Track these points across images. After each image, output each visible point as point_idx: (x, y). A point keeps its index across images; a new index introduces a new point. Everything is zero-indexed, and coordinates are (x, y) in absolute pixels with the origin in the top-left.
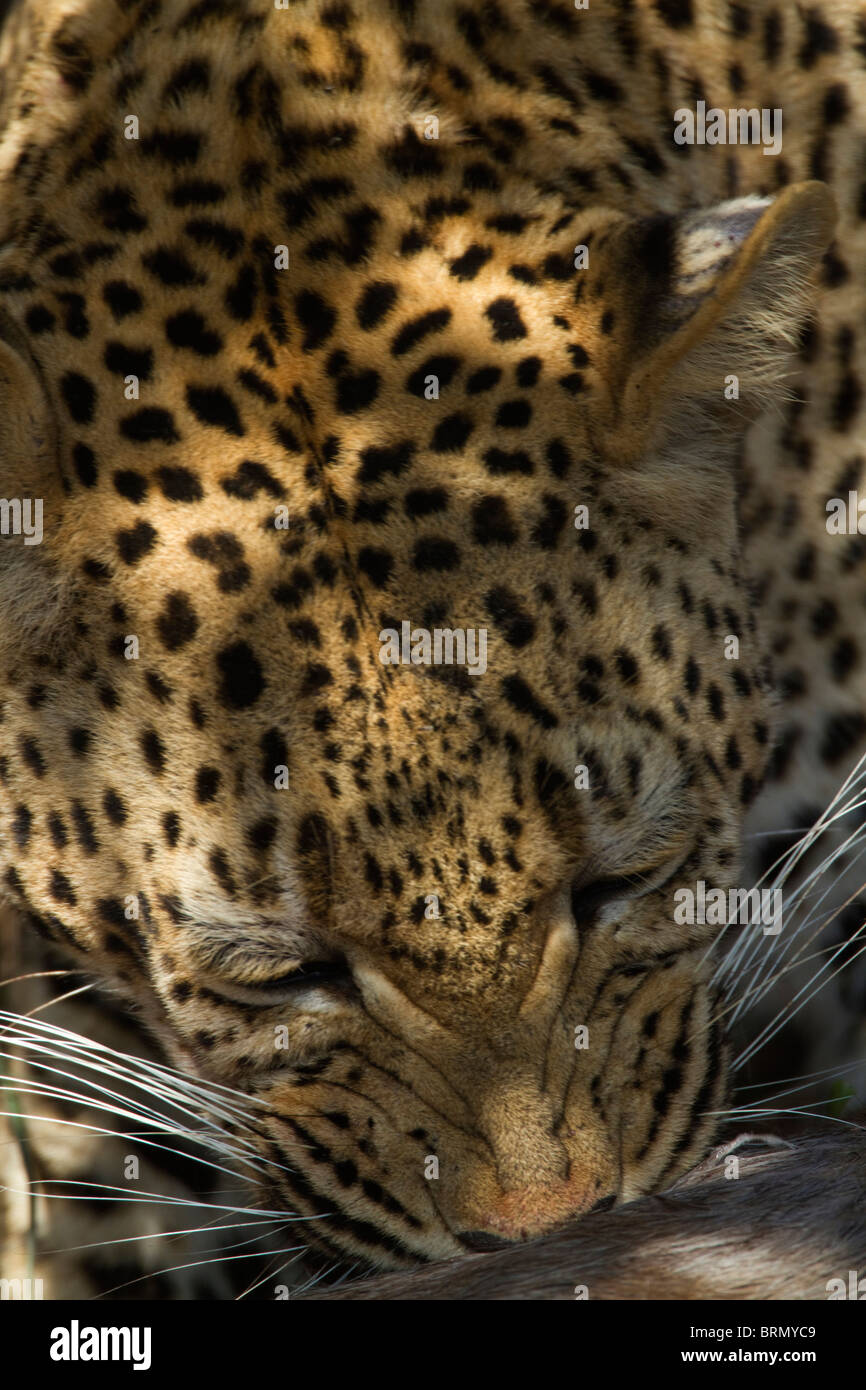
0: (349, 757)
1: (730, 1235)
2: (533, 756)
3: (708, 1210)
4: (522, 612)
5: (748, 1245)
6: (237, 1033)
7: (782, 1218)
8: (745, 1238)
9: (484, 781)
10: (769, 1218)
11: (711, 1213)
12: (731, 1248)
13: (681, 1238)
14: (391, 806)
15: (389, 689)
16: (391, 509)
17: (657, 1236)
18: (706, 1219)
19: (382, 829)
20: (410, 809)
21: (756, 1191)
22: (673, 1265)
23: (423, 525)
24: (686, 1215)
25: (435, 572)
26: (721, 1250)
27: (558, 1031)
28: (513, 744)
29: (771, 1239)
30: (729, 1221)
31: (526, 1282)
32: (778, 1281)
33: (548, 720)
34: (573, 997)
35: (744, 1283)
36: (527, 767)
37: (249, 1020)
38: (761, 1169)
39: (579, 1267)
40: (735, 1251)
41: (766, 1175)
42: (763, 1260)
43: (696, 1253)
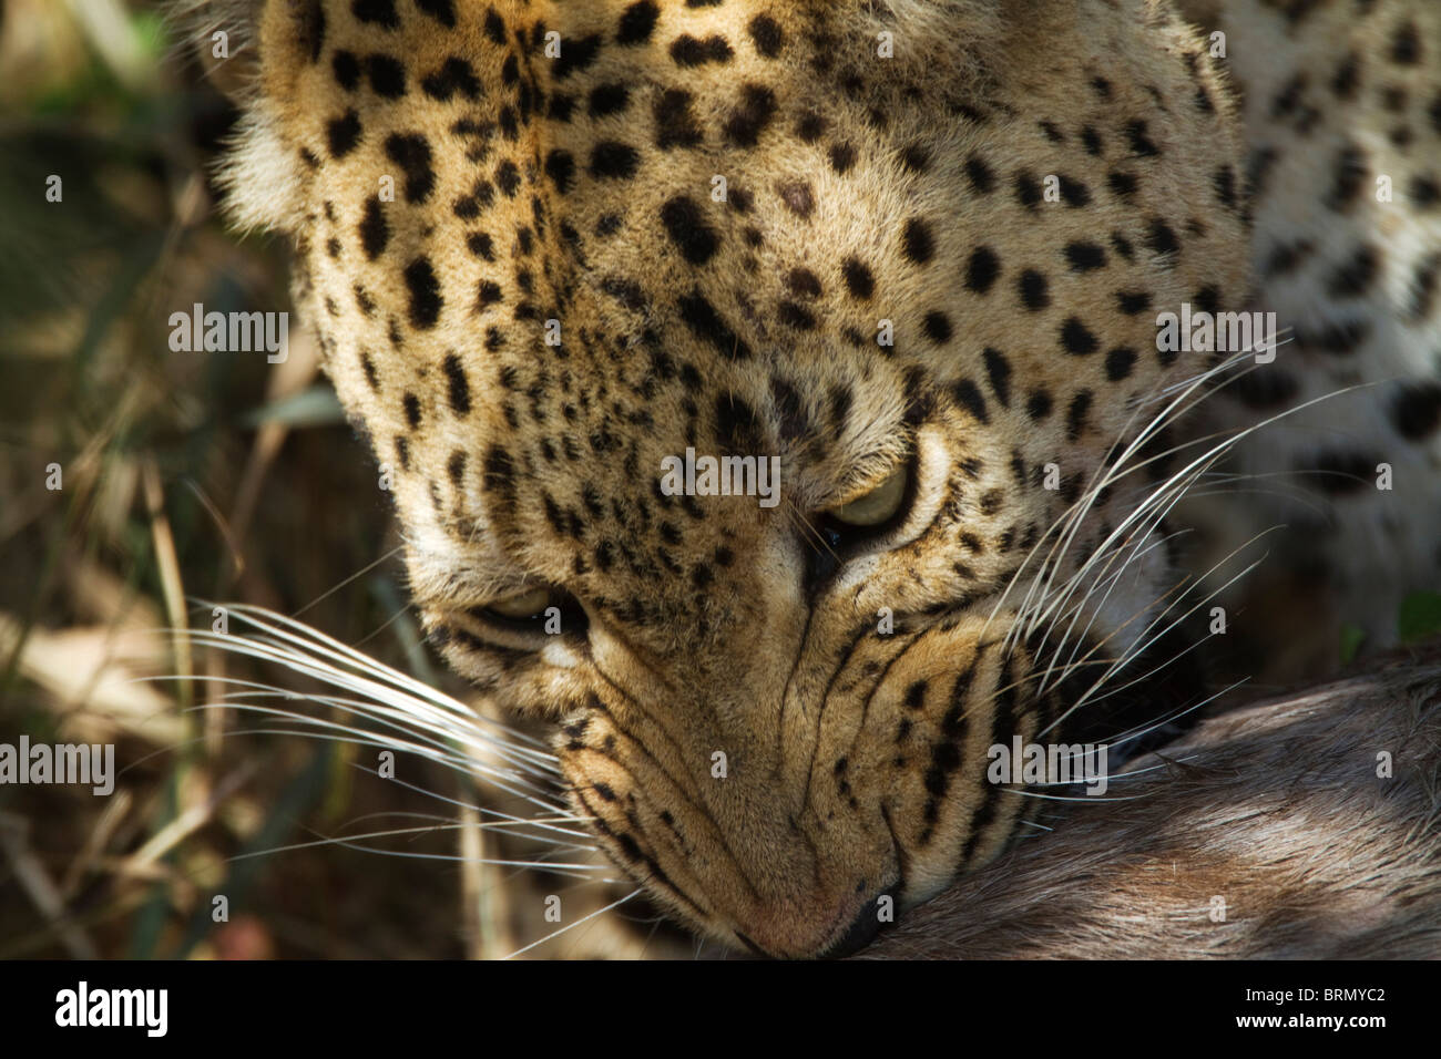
0: (525, 385)
1: (1261, 803)
2: (712, 392)
3: (1235, 775)
4: (705, 225)
5: (1283, 813)
6: (495, 681)
7: (1319, 777)
8: (1277, 806)
9: (658, 417)
10: (1303, 780)
11: (1238, 779)
12: (1264, 818)
13: (1209, 812)
14: (566, 441)
15: (567, 307)
16: (575, 106)
17: (1183, 813)
18: (1235, 785)
19: (556, 464)
20: (587, 446)
21: (1288, 748)
22: (1203, 844)
23: (604, 128)
24: (1211, 783)
25: (609, 179)
26: (1254, 821)
27: (793, 704)
28: (691, 377)
29: (1308, 804)
30: (1258, 788)
31: (1042, 878)
32: (1318, 852)
33: (734, 349)
34: (804, 664)
35: (1283, 857)
36: (704, 403)
37: (507, 666)
38: (1292, 720)
39: (1100, 856)
40: (1269, 822)
41: (1296, 728)
42: (1298, 829)
43: (1226, 828)
